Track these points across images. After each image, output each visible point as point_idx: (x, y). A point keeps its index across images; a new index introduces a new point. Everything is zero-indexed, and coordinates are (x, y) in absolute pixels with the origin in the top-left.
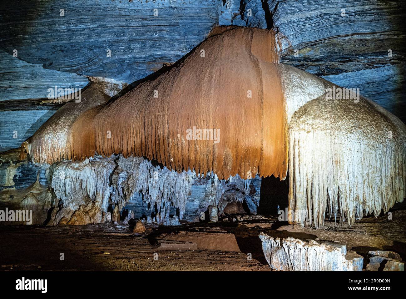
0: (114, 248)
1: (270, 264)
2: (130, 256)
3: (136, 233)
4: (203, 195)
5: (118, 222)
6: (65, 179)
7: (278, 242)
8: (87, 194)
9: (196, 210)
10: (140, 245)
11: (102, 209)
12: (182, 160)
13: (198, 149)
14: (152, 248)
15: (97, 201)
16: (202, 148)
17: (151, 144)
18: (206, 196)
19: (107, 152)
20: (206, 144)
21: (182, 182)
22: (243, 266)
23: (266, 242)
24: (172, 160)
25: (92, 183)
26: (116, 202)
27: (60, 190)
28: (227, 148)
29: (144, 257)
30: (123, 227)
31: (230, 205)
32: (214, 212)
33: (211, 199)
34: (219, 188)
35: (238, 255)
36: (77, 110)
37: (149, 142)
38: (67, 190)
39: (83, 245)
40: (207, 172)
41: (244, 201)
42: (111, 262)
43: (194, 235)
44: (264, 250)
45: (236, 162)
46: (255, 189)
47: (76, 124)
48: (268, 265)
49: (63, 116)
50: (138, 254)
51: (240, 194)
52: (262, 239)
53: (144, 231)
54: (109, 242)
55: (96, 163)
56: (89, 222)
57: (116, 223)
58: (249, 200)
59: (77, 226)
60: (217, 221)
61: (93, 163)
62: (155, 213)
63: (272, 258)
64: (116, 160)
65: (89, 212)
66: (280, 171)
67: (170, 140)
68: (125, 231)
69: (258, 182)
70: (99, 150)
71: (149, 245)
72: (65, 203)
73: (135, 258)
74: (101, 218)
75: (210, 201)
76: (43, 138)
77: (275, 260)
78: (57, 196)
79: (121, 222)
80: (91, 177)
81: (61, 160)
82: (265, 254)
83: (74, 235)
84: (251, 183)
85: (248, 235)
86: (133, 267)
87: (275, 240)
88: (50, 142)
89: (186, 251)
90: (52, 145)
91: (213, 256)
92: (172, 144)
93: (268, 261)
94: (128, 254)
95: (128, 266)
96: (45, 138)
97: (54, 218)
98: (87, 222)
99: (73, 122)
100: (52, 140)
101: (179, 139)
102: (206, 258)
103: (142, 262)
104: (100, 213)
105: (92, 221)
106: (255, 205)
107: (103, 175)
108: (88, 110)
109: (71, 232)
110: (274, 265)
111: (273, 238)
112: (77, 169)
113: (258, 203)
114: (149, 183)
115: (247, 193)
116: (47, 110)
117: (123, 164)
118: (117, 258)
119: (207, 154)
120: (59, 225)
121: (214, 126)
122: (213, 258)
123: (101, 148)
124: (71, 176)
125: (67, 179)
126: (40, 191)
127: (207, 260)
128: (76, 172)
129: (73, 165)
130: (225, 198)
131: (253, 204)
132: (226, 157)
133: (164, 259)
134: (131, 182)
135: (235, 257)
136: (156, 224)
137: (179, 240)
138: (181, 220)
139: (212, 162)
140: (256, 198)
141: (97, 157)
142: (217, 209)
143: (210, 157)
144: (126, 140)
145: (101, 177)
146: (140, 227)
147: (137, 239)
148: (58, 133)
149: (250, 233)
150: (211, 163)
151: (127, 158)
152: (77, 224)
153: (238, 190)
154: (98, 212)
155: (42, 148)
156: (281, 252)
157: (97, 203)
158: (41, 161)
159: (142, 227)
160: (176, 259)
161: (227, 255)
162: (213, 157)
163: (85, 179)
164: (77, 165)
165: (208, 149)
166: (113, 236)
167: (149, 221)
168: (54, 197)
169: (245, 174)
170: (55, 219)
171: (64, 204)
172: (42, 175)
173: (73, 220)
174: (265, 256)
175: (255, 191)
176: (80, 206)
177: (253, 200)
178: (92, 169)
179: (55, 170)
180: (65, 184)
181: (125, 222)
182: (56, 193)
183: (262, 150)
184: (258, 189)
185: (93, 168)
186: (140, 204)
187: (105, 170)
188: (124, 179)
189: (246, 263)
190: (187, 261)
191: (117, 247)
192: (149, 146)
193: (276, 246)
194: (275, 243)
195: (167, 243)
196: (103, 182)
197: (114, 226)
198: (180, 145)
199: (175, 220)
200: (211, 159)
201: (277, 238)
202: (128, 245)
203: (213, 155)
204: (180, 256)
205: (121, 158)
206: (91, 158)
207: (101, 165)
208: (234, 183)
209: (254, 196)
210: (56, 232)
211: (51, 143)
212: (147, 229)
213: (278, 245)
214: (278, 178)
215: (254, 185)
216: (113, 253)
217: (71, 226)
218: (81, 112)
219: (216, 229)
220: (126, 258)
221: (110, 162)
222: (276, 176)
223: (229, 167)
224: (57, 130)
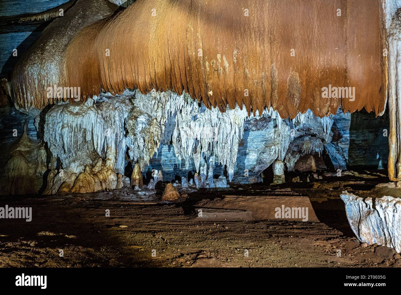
0: (133, 220)
1: (357, 236)
2: (156, 229)
3: (166, 201)
4: (262, 145)
5: (140, 187)
6: (61, 130)
7: (369, 203)
8: (94, 149)
9: (252, 166)
10: (171, 215)
11: (118, 170)
12: (226, 92)
13: (249, 76)
14: (187, 219)
15: (108, 159)
16: (254, 72)
17: (179, 71)
18: (267, 147)
19: (117, 87)
20: (259, 66)
21: (229, 127)
22: (318, 240)
23: (351, 205)
24: (211, 93)
25: (99, 134)
26: (136, 159)
27: (57, 145)
28: (292, 71)
29: (175, 230)
30: (147, 194)
31: (304, 158)
32: (279, 170)
33: (274, 150)
34: (286, 133)
35: (313, 225)
36: (70, 29)
37: (176, 69)
38: (66, 144)
39: (92, 217)
40: (263, 108)
41: (324, 151)
42: (128, 236)
43: (248, 199)
44: (348, 216)
45: (306, 92)
46: (339, 133)
47: (71, 49)
48: (356, 236)
49: (51, 39)
50: (167, 227)
51: (318, 142)
52: (345, 201)
53: (176, 198)
54: (128, 212)
55: (103, 104)
56: (100, 189)
57: (137, 188)
58: (332, 150)
59: (83, 194)
60: (284, 181)
61: (98, 105)
62: (193, 173)
63: (360, 227)
64: (132, 99)
65: (99, 174)
66: (374, 102)
67: (207, 63)
68: (151, 199)
69: (345, 123)
70: (105, 85)
71: (182, 215)
72: (65, 162)
73: (163, 231)
74: (116, 183)
75: (272, 153)
76: (26, 72)
77: (366, 230)
78: (53, 153)
79: (144, 186)
80: (98, 124)
81: (53, 102)
82: (351, 222)
83: (80, 205)
84: (334, 124)
85: (328, 199)
86: (159, 242)
87: (364, 201)
88: (35, 77)
89: (236, 222)
90: (40, 81)
91: (275, 228)
92: (210, 69)
93: (354, 231)
94: (154, 227)
95: (152, 241)
96: (28, 72)
97: (51, 184)
98: (97, 188)
99: (66, 46)
100: (39, 74)
101: (220, 61)
102: (265, 230)
103: (173, 237)
104: (114, 175)
105: (104, 187)
106: (340, 157)
107: (114, 122)
108: (87, 27)
109: (76, 202)
110: (364, 237)
111: (362, 199)
112: (77, 114)
113: (346, 155)
114: (180, 129)
115: (328, 139)
116: (29, 31)
117: (142, 104)
118: (137, 232)
119: (262, 82)
120: (59, 193)
121: (270, 38)
122: (275, 230)
123: (108, 81)
124: (69, 125)
125: (64, 130)
126: (29, 148)
127: (266, 232)
128: (76, 119)
129: (71, 108)
130: (295, 149)
131: (338, 156)
132: (291, 84)
133: (203, 233)
134: (155, 129)
135: (307, 228)
136: (195, 188)
137: (225, 207)
138: (230, 181)
139: (270, 93)
140: (343, 146)
141: (104, 96)
142: (282, 164)
143: (266, 85)
144: (143, 68)
145: (112, 125)
146: (170, 192)
147: (166, 209)
148: (46, 64)
149: (330, 196)
150: (268, 95)
151: (146, 94)
152: (83, 191)
153: (314, 135)
154: (110, 174)
155: (26, 86)
156: (373, 218)
157: (109, 161)
158: (26, 104)
159: (174, 192)
160: (220, 232)
161: (295, 226)
162: (272, 87)
163: (89, 128)
164: (77, 109)
165: (263, 74)
166: (134, 205)
167: (184, 184)
168: (49, 155)
169: (320, 109)
170: (53, 185)
171: (64, 164)
172: (31, 126)
173: (77, 186)
174: (351, 224)
175: (340, 136)
176: (85, 167)
177: (338, 150)
178: (98, 113)
179: (46, 117)
180: (62, 136)
181: (150, 186)
182: (51, 149)
183: (346, 71)
184: (344, 134)
185: (99, 111)
186: (170, 161)
187: (117, 114)
188: (144, 126)
189: (324, 236)
190: (236, 234)
191: (138, 218)
192: (176, 74)
193: (366, 209)
194: (364, 205)
195: (208, 211)
196: (116, 131)
197: (135, 193)
198: (222, 70)
199: (221, 183)
200: (268, 88)
201: (367, 197)
202: (154, 215)
203: (272, 83)
204: (227, 228)
205: (139, 95)
206: (95, 98)
207: (111, 107)
208: (308, 126)
209: (339, 144)
210: (55, 202)
211: (38, 78)
212: (181, 195)
213: (370, 208)
214: (373, 113)
215: (339, 127)
216: (133, 226)
217: (75, 194)
218: (76, 31)
219: (281, 192)
220: (150, 231)
221: (123, 102)
222: (369, 110)
223: (296, 99)
224: (44, 59)
